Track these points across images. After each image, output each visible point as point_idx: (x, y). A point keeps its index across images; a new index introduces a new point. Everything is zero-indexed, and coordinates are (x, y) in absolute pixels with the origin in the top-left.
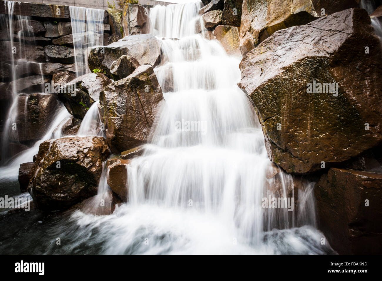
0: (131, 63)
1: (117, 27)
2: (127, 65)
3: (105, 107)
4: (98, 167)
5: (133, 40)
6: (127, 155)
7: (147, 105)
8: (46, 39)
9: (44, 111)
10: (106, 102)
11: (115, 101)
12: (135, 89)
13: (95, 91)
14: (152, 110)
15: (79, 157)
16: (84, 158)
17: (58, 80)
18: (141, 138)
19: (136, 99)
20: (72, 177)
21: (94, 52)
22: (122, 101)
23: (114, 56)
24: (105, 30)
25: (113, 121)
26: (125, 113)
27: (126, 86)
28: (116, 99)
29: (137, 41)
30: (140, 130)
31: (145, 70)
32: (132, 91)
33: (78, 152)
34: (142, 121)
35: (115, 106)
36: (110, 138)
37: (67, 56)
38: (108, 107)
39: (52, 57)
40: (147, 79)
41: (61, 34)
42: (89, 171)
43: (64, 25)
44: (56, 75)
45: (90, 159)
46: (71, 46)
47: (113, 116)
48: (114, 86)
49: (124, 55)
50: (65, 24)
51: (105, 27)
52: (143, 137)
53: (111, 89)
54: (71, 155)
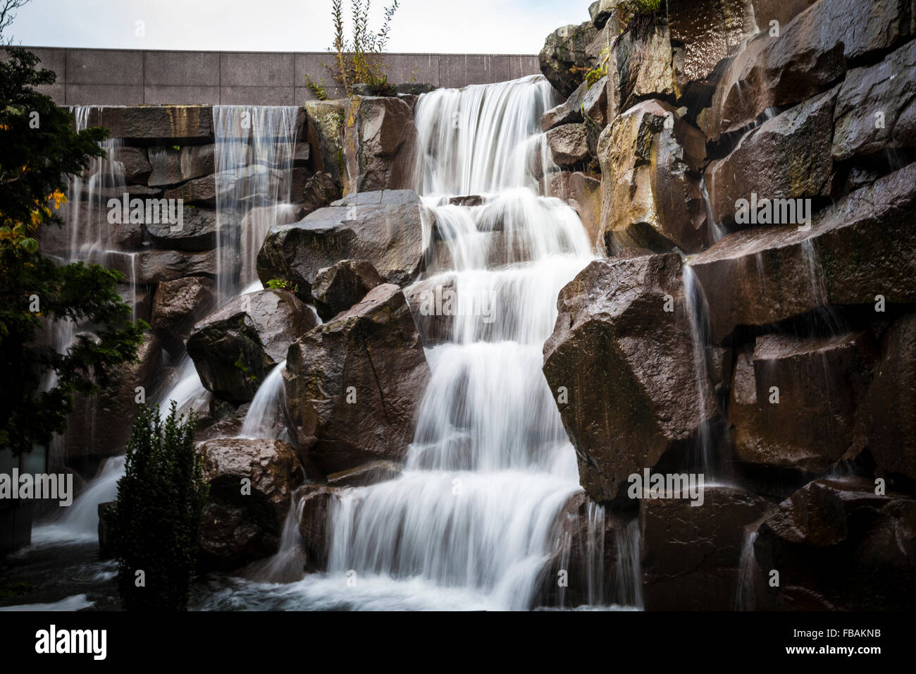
0: (359, 278)
1: (327, 151)
2: (350, 283)
3: (300, 379)
4: (284, 495)
5: (367, 206)
6: (339, 479)
7: (387, 376)
8: (149, 189)
9: (131, 378)
10: (304, 367)
11: (322, 367)
12: (365, 342)
13: (275, 338)
14: (397, 387)
15: (253, 474)
16: (261, 476)
17: (171, 299)
18: (369, 447)
19: (365, 363)
20: (236, 511)
21: (276, 242)
22: (335, 367)
23: (320, 249)
24: (297, 158)
25: (315, 408)
26: (341, 393)
27: (345, 334)
28: (323, 361)
29: (377, 211)
30: (370, 429)
31: (386, 300)
32: (357, 345)
33: (252, 464)
34: (374, 410)
35: (320, 377)
36: (306, 444)
37: (195, 233)
38: (306, 378)
39: (158, 235)
40: (391, 319)
41: (187, 175)
42: (268, 501)
43: (197, 153)
44: (170, 286)
45: (272, 479)
46: (210, 205)
47: (315, 398)
48: (320, 334)
49: (344, 261)
50: (198, 150)
51: (298, 150)
52: (375, 446)
53: (315, 341)
54: (241, 469)
